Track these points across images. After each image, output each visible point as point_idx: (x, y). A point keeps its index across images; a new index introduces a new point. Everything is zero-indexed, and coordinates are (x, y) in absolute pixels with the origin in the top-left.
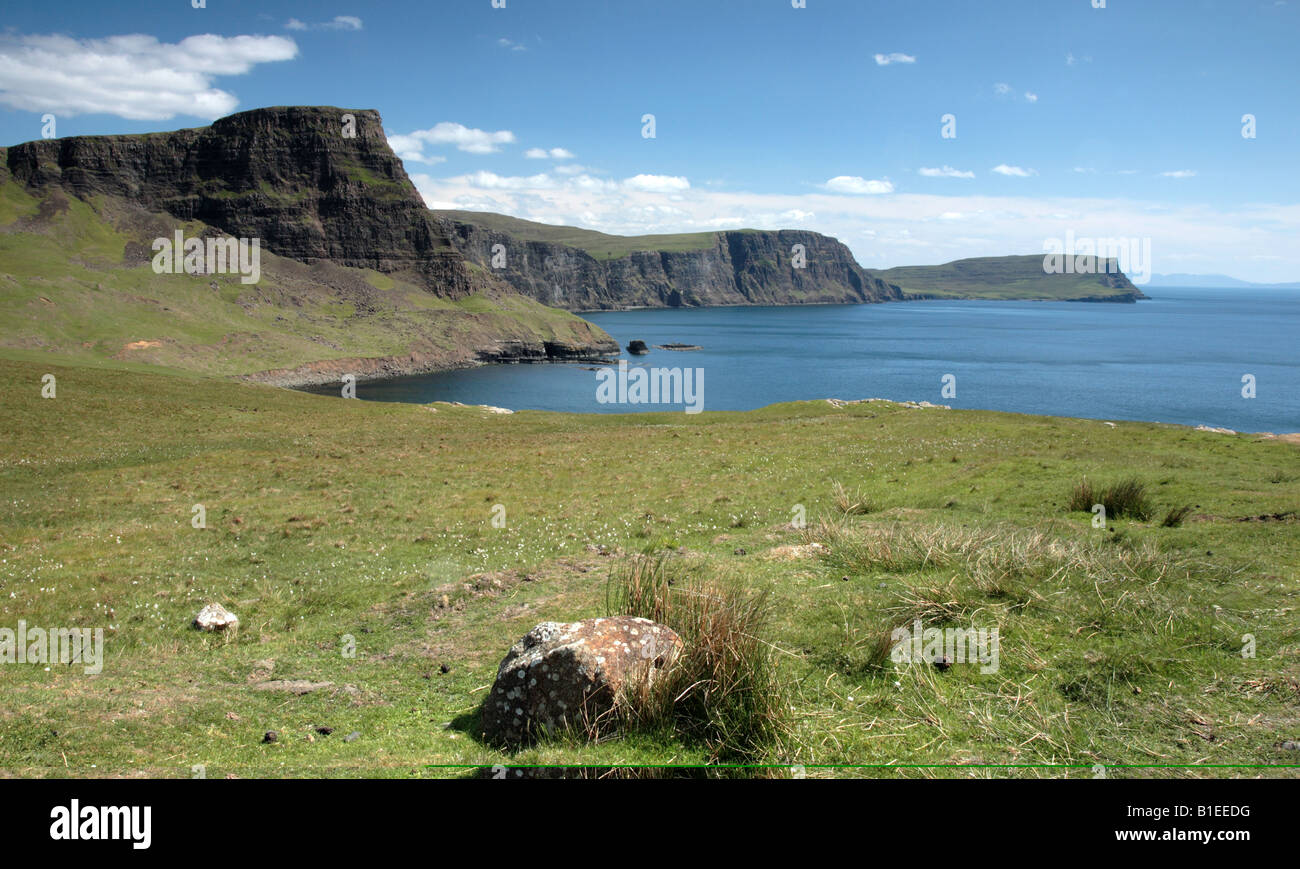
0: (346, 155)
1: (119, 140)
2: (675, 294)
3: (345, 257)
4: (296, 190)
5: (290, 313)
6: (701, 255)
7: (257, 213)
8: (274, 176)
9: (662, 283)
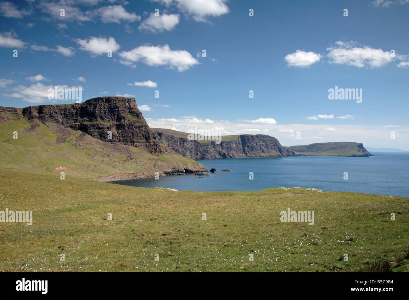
0: (125, 111)
1: (56, 106)
2: (224, 154)
3: (124, 142)
4: (109, 121)
5: (106, 159)
6: (232, 142)
7: (97, 128)
8: (103, 117)
9: (220, 151)
